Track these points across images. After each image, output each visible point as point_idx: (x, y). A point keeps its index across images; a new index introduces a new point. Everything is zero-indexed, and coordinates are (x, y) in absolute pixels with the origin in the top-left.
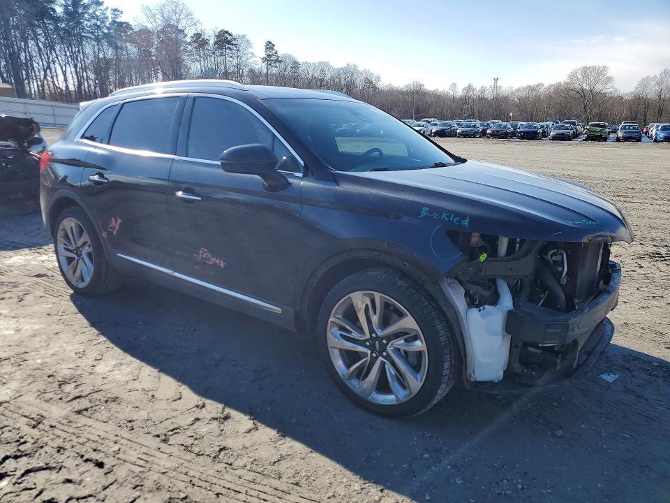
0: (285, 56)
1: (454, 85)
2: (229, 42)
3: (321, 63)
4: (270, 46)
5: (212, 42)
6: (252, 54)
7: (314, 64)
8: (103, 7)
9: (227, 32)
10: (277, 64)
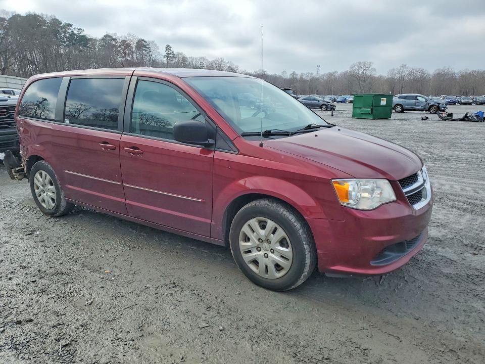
0: (179, 54)
1: (284, 72)
2: (145, 46)
3: (201, 58)
4: (168, 48)
5: (134, 46)
6: (159, 53)
7: (196, 59)
8: (72, 28)
9: (143, 40)
10: (174, 59)
